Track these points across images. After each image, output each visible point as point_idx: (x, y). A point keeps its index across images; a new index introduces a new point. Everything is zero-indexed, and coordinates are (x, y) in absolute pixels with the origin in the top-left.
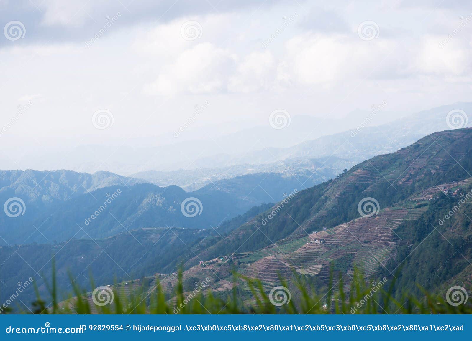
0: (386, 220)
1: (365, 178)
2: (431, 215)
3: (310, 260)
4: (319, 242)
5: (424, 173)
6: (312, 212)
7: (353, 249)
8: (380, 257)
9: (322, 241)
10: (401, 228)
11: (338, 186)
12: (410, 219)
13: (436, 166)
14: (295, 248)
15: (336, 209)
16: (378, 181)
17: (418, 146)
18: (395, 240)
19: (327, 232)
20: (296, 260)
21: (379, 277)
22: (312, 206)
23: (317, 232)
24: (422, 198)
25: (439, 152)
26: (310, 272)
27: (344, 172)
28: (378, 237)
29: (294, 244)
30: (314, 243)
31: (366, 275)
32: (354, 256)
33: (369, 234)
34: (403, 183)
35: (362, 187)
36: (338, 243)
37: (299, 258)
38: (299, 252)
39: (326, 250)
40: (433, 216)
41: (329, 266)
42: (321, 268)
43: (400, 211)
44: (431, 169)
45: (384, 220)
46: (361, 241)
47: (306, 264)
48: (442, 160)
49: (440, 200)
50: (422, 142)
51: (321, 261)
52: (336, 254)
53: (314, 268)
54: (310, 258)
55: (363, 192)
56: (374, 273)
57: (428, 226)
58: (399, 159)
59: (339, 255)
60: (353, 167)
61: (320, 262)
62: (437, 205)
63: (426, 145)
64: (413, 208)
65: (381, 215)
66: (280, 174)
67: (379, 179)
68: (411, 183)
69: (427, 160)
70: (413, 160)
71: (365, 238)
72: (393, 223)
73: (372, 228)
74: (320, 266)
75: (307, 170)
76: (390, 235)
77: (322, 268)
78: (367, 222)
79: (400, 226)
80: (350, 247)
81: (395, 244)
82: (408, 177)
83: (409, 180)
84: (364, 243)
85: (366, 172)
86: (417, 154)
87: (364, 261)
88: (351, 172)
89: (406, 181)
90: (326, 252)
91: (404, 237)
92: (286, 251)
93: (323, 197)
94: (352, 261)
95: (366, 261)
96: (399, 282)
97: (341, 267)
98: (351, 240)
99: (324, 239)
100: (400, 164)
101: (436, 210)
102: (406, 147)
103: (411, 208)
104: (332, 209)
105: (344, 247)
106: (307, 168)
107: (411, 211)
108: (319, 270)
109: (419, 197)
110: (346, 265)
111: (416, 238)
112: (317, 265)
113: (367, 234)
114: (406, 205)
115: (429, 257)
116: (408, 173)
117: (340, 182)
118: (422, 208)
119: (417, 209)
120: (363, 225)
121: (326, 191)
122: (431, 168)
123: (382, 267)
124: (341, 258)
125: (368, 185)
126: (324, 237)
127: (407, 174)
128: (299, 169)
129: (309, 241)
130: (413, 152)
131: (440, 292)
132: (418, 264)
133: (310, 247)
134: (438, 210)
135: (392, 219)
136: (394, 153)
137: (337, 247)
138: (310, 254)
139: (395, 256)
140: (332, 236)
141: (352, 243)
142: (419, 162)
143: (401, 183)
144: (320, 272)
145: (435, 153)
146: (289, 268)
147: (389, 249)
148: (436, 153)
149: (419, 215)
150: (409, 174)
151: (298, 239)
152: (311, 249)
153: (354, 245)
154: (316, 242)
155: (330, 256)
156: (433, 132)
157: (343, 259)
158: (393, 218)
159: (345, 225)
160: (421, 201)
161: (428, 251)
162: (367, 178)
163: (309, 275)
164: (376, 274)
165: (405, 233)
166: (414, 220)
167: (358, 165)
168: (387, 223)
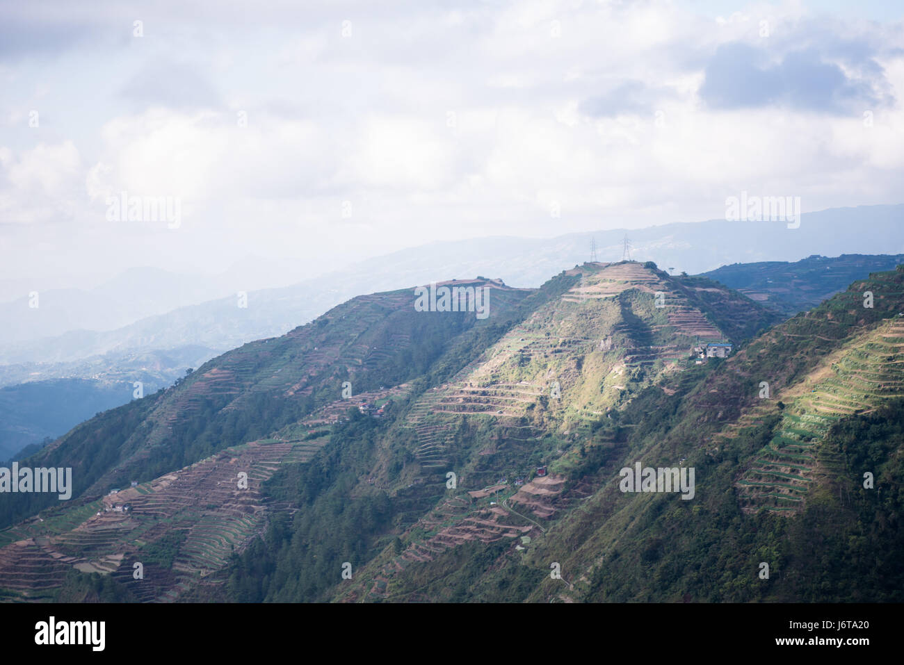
0: (249, 465)
1: (226, 385)
2: (334, 452)
3: (103, 545)
4: (121, 510)
5: (335, 373)
6: (122, 453)
7: (184, 521)
8: (236, 535)
9: (126, 509)
10: (279, 477)
11: (174, 401)
12: (294, 461)
13: (357, 360)
14: (74, 523)
15: (169, 446)
16: (249, 391)
17: (326, 322)
18: (265, 501)
19: (137, 489)
20: (76, 546)
21: (232, 573)
22: (124, 441)
23: (119, 491)
24: (320, 421)
25: (364, 332)
26: (99, 569)
27: (186, 375)
28: (233, 496)
29: (74, 515)
30: (110, 512)
31: (207, 571)
32: (187, 535)
33: (217, 493)
34: (295, 393)
35: (219, 402)
36: (158, 510)
37: (81, 542)
38: (81, 530)
39: (134, 525)
40: (338, 455)
41: (138, 556)
42: (122, 560)
43: (278, 445)
44: (347, 366)
45: (247, 465)
46: (203, 506)
47: (93, 552)
48: (368, 348)
49: (351, 424)
50: (333, 315)
51: (124, 547)
52: (153, 531)
53: (109, 560)
54: (101, 541)
55: (220, 412)
56: (223, 567)
57: (328, 473)
58: (291, 347)
59: (158, 534)
60: (205, 363)
61: (121, 549)
62: (345, 433)
63: (341, 320)
64: (302, 441)
65: (240, 455)
66: (92, 382)
67: (251, 386)
68: (310, 392)
69: (341, 349)
70: (316, 349)
71: (208, 500)
72: (262, 469)
73: (224, 480)
74: (121, 557)
75: (145, 372)
76: (256, 492)
77: (125, 560)
78: (215, 468)
79: (274, 474)
80: (180, 518)
81: (265, 510)
82: (304, 382)
83: (306, 387)
84: (207, 508)
85: (228, 373)
86: (323, 337)
87: (205, 544)
88: (200, 374)
89: (301, 390)
90: (135, 529)
91: (283, 497)
92: (57, 528)
93: (144, 424)
94: (184, 545)
95: (209, 543)
96: (271, 582)
97: (161, 557)
98: (182, 504)
99: (130, 504)
100: (293, 357)
101: (343, 443)
102: (303, 324)
103: (299, 441)
104: (159, 445)
105: (169, 517)
106: (144, 369)
107: (297, 446)
108: (118, 564)
109: (315, 419)
110: (170, 553)
111: (304, 498)
112: (115, 554)
113: (214, 492)
114: (292, 435)
115: (326, 532)
116: (305, 374)
117: (178, 393)
118: (317, 439)
119: (310, 441)
120: (208, 474)
121: (151, 412)
122: (348, 363)
123: (238, 555)
124: (162, 540)
125: (231, 398)
126: (131, 500)
127: (302, 376)
128: (130, 370)
129: (102, 509)
130: (317, 335)
131: (334, 597)
132: (307, 546)
133: (103, 519)
134: (347, 443)
135: (260, 462)
136: (283, 336)
137: (155, 518)
138: (102, 533)
139: (264, 531)
140: (147, 497)
141: (184, 510)
142: (327, 353)
143: (291, 393)
144: (119, 569)
145: (355, 335)
146: (60, 562)
147: (253, 519)
148: (357, 335)
149: (313, 454)
150: (307, 376)
151: (83, 505)
152: (105, 523)
153: (188, 514)
154: (115, 510)
155: (140, 536)
156: (354, 297)
157: (167, 541)
158: (264, 460)
159: (173, 475)
160: (318, 425)
161: (324, 521)
162: (229, 384)
163: (97, 575)
164: (225, 568)
165: (283, 487)
166: (302, 462)
167: (213, 360)
168: (252, 469)
